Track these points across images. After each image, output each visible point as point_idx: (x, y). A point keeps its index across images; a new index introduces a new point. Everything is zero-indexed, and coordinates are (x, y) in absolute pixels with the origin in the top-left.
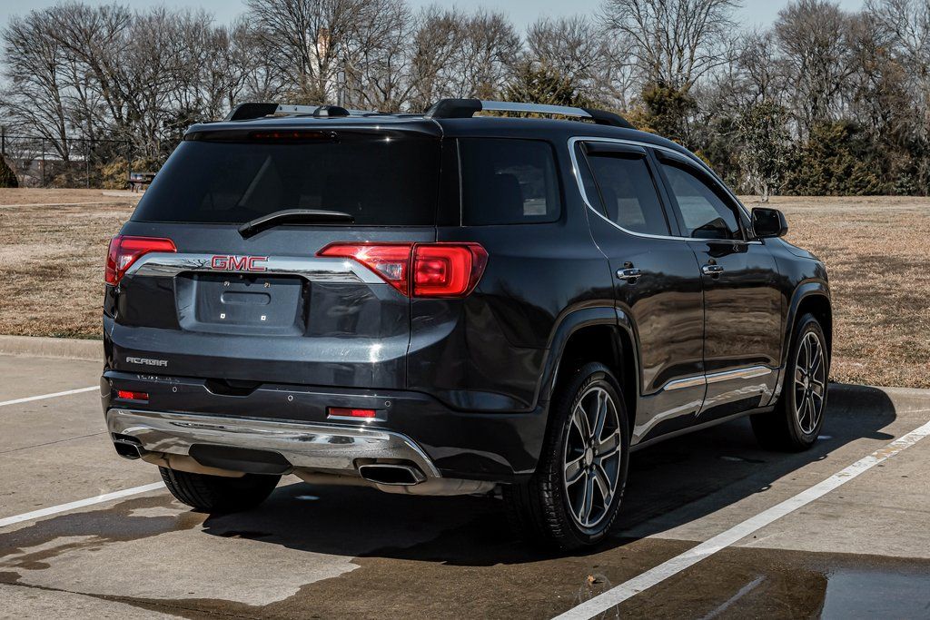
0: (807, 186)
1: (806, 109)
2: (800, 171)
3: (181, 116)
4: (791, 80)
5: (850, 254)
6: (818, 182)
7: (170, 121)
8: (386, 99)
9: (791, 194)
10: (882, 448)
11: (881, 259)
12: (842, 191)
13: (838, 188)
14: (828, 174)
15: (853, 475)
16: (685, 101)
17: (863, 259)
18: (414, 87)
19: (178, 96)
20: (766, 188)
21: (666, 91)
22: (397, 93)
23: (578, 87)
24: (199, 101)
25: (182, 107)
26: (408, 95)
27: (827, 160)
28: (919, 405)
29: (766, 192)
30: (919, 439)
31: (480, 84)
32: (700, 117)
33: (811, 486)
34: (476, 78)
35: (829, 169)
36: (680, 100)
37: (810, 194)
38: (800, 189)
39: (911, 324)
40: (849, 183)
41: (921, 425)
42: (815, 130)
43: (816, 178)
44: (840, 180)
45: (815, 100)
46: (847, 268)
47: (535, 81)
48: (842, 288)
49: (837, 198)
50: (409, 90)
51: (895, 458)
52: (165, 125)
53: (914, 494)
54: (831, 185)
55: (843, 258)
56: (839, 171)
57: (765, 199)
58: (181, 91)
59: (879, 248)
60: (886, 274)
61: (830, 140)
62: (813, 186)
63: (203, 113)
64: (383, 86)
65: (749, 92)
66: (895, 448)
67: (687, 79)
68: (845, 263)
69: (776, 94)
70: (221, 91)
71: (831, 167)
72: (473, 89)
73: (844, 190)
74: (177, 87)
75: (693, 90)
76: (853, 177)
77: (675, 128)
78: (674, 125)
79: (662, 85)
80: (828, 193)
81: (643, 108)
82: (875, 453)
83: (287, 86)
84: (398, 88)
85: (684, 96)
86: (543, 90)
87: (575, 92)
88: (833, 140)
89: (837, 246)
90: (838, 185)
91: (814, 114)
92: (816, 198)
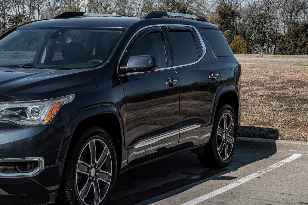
0: (287, 50)
1: (287, 17)
2: (284, 44)
3: (17, 18)
4: (281, 5)
5: (284, 79)
6: (291, 49)
7: (12, 20)
8: (105, 11)
9: (280, 54)
10: (263, 169)
11: (296, 81)
12: (302, 53)
13: (300, 52)
14: (296, 46)
15: (243, 182)
16: (235, 13)
17: (289, 81)
18: (118, 6)
19: (15, 10)
20: (262, 51)
21: (227, 9)
22: (110, 9)
23: (189, 7)
24: (24, 12)
25: (17, 14)
26: (115, 9)
27: (295, 40)
28: (288, 149)
29: (262, 52)
30: (283, 164)
31: (147, 5)
32: (241, 21)
33: (220, 188)
34: (145, 3)
35: (296, 43)
36: (233, 13)
37: (288, 54)
38: (284, 52)
39: (297, 110)
40: (305, 49)
41: (287, 158)
42: (291, 26)
43: (291, 47)
44: (301, 48)
45: (291, 13)
46: (281, 85)
47: (170, 4)
48: (274, 94)
49: (299, 56)
50: (115, 7)
51: (267, 174)
52: (9, 21)
53: (267, 192)
54: (297, 50)
55: (280, 80)
56: (301, 44)
57: (262, 55)
58: (16, 7)
59: (298, 77)
60: (297, 88)
61: (297, 31)
62: (289, 50)
63: (26, 17)
64: (104, 6)
65: (263, 10)
66: (270, 169)
67: (236, 4)
68: (281, 83)
69: (274, 10)
70: (34, 7)
71: (297, 43)
72: (143, 7)
73: (303, 52)
74: (15, 6)
75: (238, 9)
76: (306, 47)
77: (230, 25)
78: (230, 24)
79: (225, 6)
80: (296, 54)
81: (217, 16)
82: (259, 171)
83: (63, 5)
84: (110, 7)
85: (235, 11)
86: (173, 8)
87: (188, 9)
88: (299, 30)
89: (280, 76)
90: (300, 51)
91: (291, 19)
92: (290, 56)
